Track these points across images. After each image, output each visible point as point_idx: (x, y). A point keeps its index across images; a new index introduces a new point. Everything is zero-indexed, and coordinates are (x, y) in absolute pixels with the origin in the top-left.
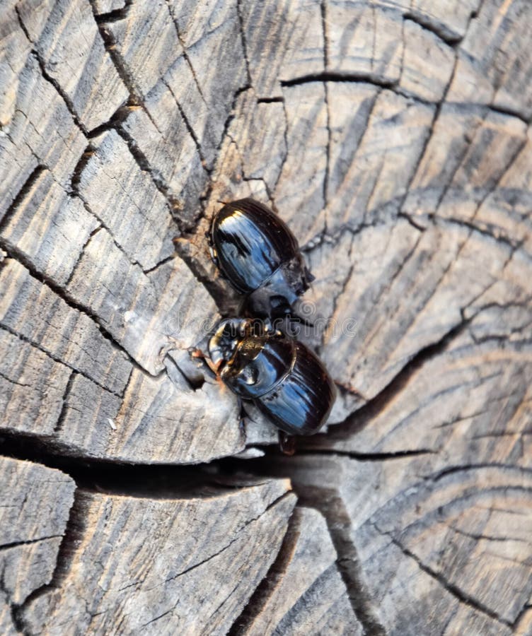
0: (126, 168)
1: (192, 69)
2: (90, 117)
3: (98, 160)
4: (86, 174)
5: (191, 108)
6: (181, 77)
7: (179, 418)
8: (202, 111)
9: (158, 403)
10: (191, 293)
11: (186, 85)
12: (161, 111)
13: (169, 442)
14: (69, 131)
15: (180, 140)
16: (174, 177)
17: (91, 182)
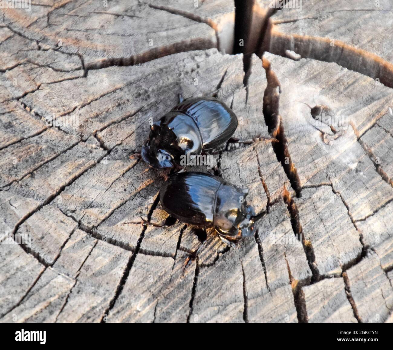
0: (322, 248)
1: (244, 289)
2: (338, 286)
3: (340, 261)
4: (353, 256)
5: (255, 266)
6: (255, 287)
7: (342, 95)
8: (248, 261)
9: (353, 109)
10: (303, 161)
11: (254, 281)
12: (280, 272)
13: (356, 84)
14: (356, 284)
15: (272, 250)
16: (286, 231)
17: (351, 250)
